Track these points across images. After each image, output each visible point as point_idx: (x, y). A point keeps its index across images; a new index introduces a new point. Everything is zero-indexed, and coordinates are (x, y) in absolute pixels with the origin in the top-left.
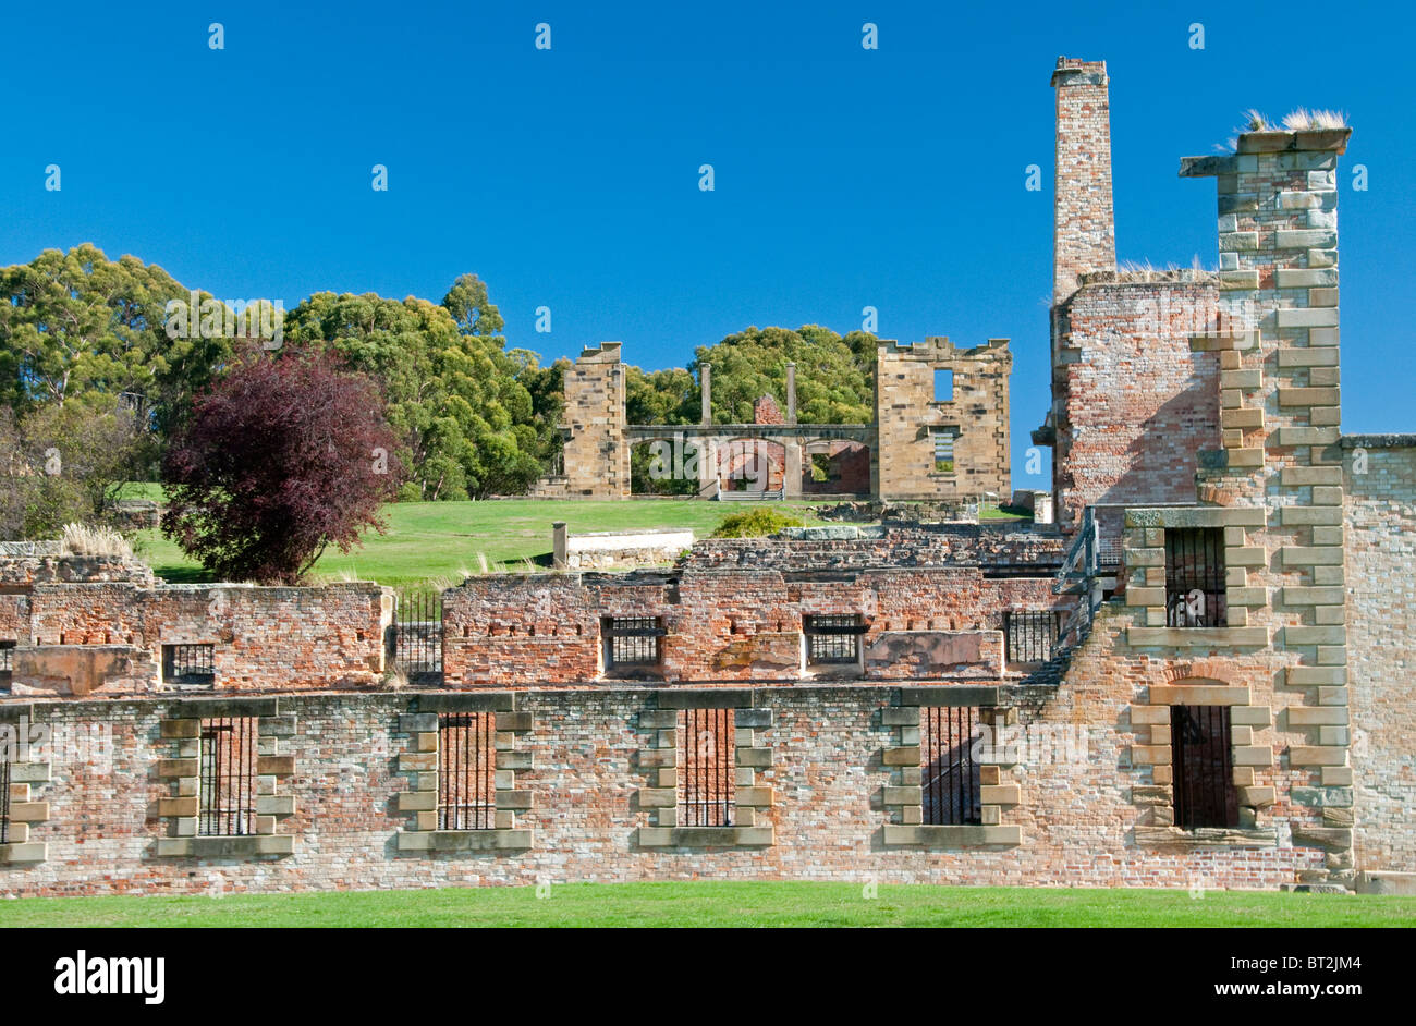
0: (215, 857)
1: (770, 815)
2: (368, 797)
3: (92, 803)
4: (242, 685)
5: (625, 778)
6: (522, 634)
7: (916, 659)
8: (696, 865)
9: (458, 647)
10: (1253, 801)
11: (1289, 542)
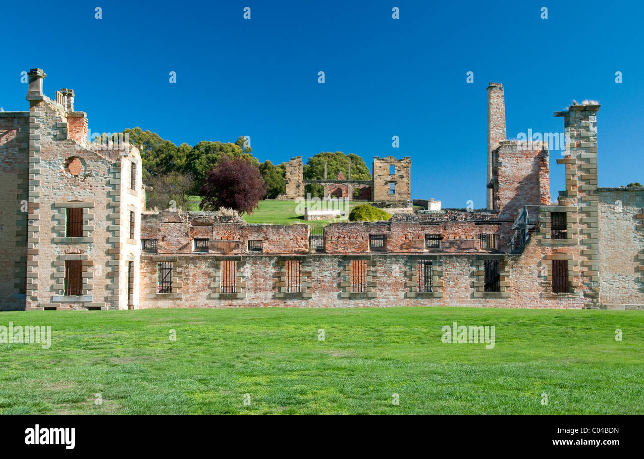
0: (290, 298)
1: (443, 289)
2: (332, 283)
3: (258, 283)
4: (270, 252)
5: (403, 279)
6: (347, 239)
7: (456, 247)
8: (422, 302)
9: (329, 242)
10: (574, 285)
11: (584, 216)
